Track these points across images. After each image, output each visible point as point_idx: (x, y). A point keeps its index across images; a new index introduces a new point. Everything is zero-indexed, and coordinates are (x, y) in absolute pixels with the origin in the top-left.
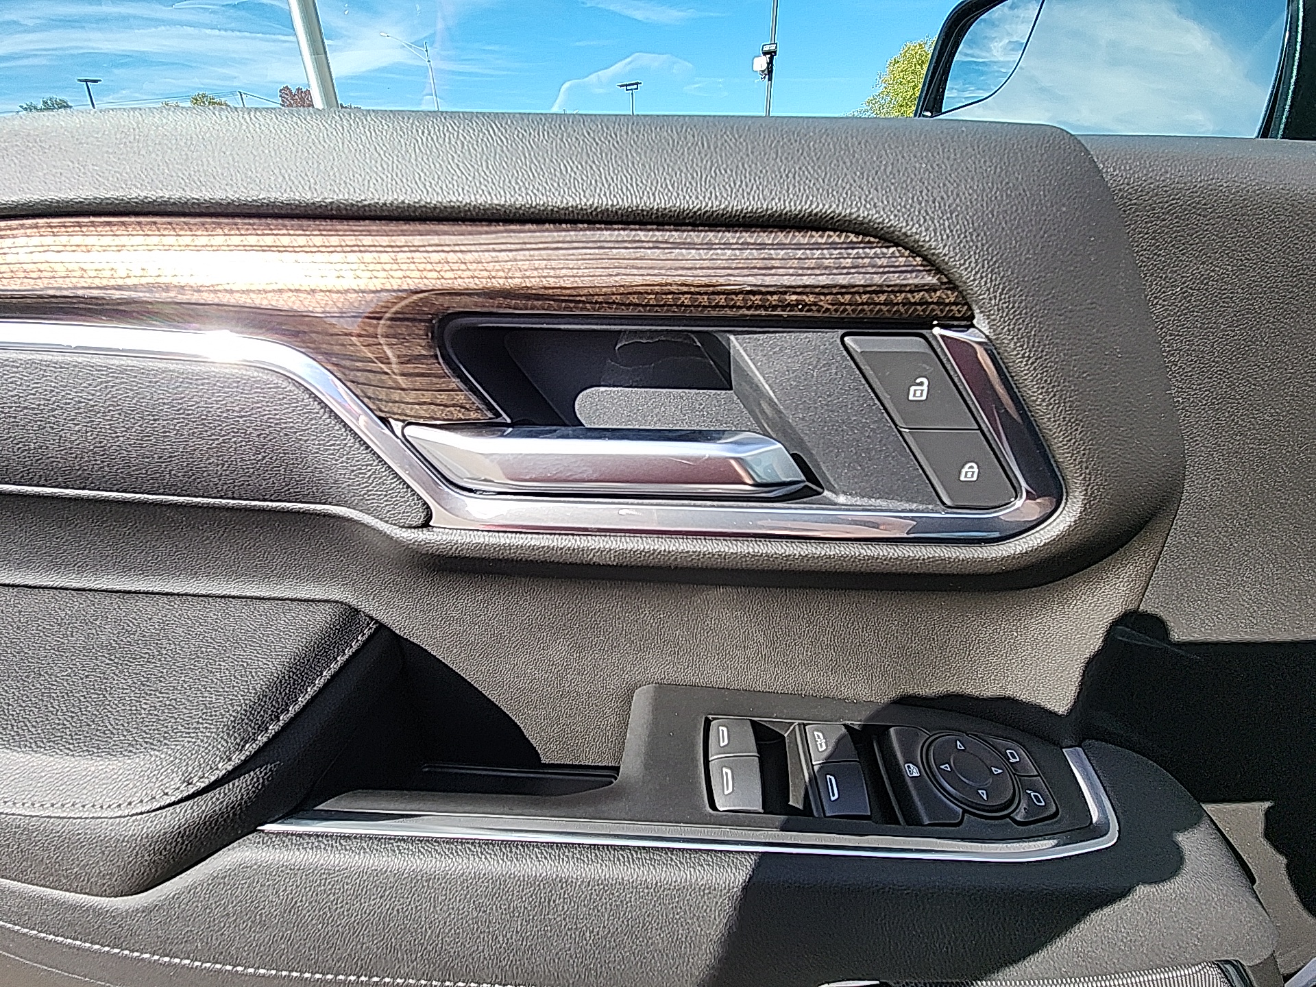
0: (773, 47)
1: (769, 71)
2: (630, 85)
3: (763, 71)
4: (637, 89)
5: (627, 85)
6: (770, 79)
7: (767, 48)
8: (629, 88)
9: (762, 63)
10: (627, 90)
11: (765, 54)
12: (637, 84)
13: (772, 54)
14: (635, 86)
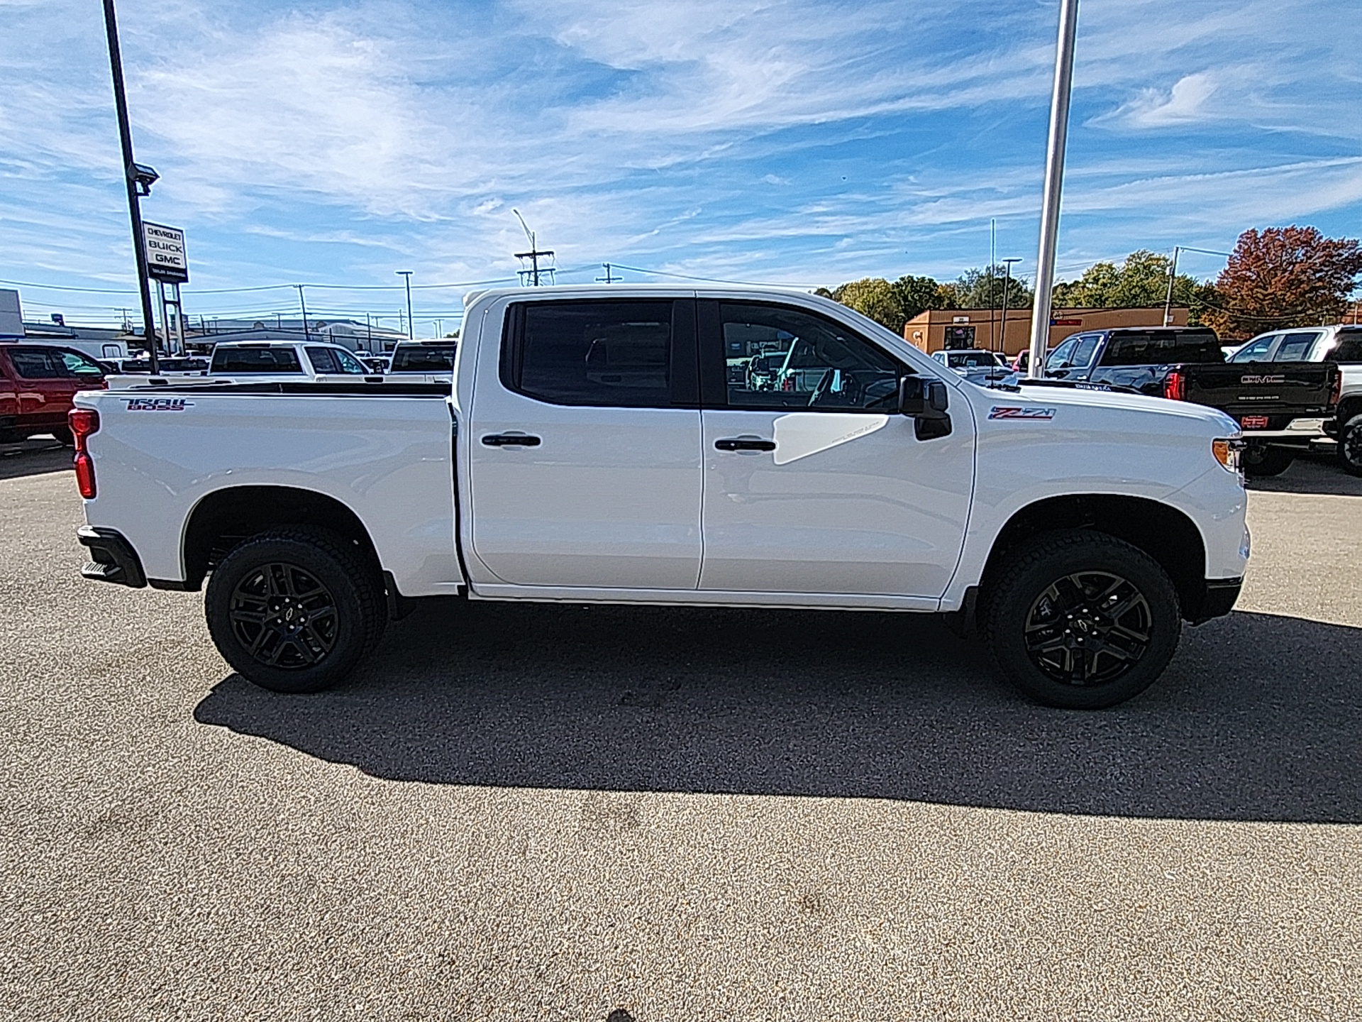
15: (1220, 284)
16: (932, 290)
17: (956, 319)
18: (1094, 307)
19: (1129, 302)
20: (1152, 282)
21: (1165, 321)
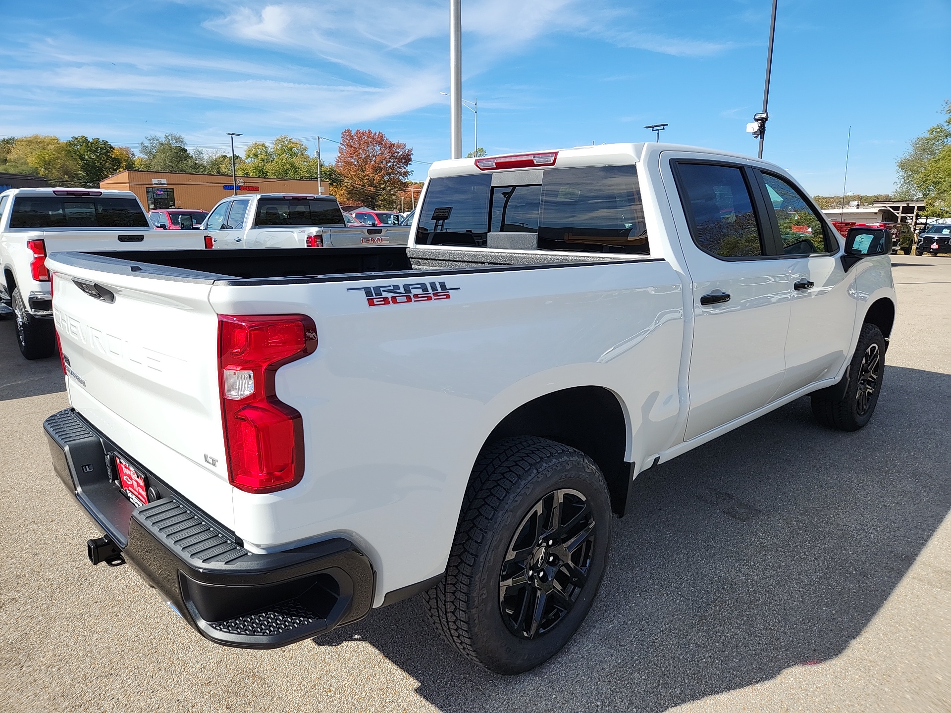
0: (764, 115)
1: (761, 132)
2: (655, 126)
3: (755, 133)
4: (664, 129)
5: (653, 127)
6: (762, 138)
7: (758, 116)
8: (655, 129)
9: (756, 126)
10: (653, 130)
11: (757, 120)
12: (664, 125)
13: (763, 121)
14: (662, 127)
15: (338, 166)
16: (108, 152)
17: (155, 181)
18: (259, 177)
19: (284, 175)
20: (296, 161)
21: (320, 191)
